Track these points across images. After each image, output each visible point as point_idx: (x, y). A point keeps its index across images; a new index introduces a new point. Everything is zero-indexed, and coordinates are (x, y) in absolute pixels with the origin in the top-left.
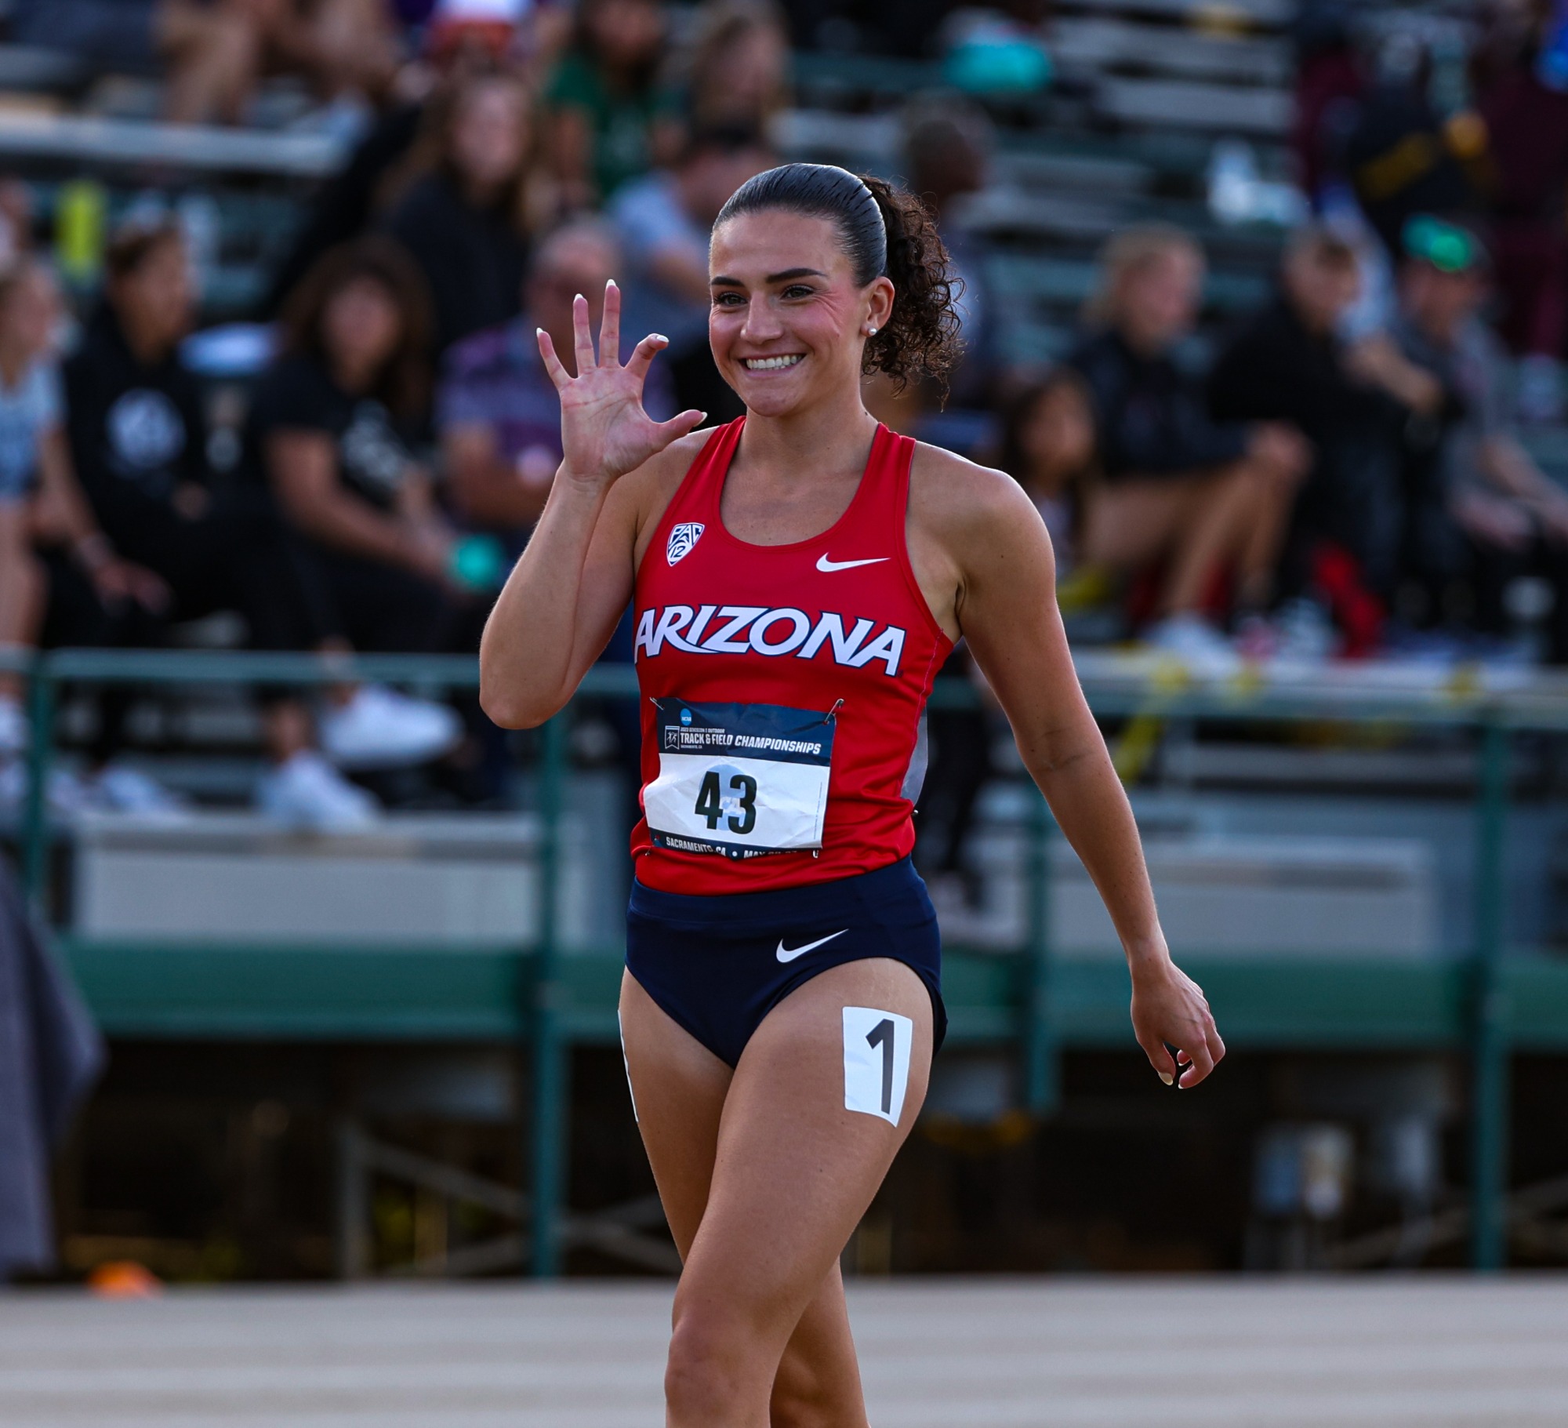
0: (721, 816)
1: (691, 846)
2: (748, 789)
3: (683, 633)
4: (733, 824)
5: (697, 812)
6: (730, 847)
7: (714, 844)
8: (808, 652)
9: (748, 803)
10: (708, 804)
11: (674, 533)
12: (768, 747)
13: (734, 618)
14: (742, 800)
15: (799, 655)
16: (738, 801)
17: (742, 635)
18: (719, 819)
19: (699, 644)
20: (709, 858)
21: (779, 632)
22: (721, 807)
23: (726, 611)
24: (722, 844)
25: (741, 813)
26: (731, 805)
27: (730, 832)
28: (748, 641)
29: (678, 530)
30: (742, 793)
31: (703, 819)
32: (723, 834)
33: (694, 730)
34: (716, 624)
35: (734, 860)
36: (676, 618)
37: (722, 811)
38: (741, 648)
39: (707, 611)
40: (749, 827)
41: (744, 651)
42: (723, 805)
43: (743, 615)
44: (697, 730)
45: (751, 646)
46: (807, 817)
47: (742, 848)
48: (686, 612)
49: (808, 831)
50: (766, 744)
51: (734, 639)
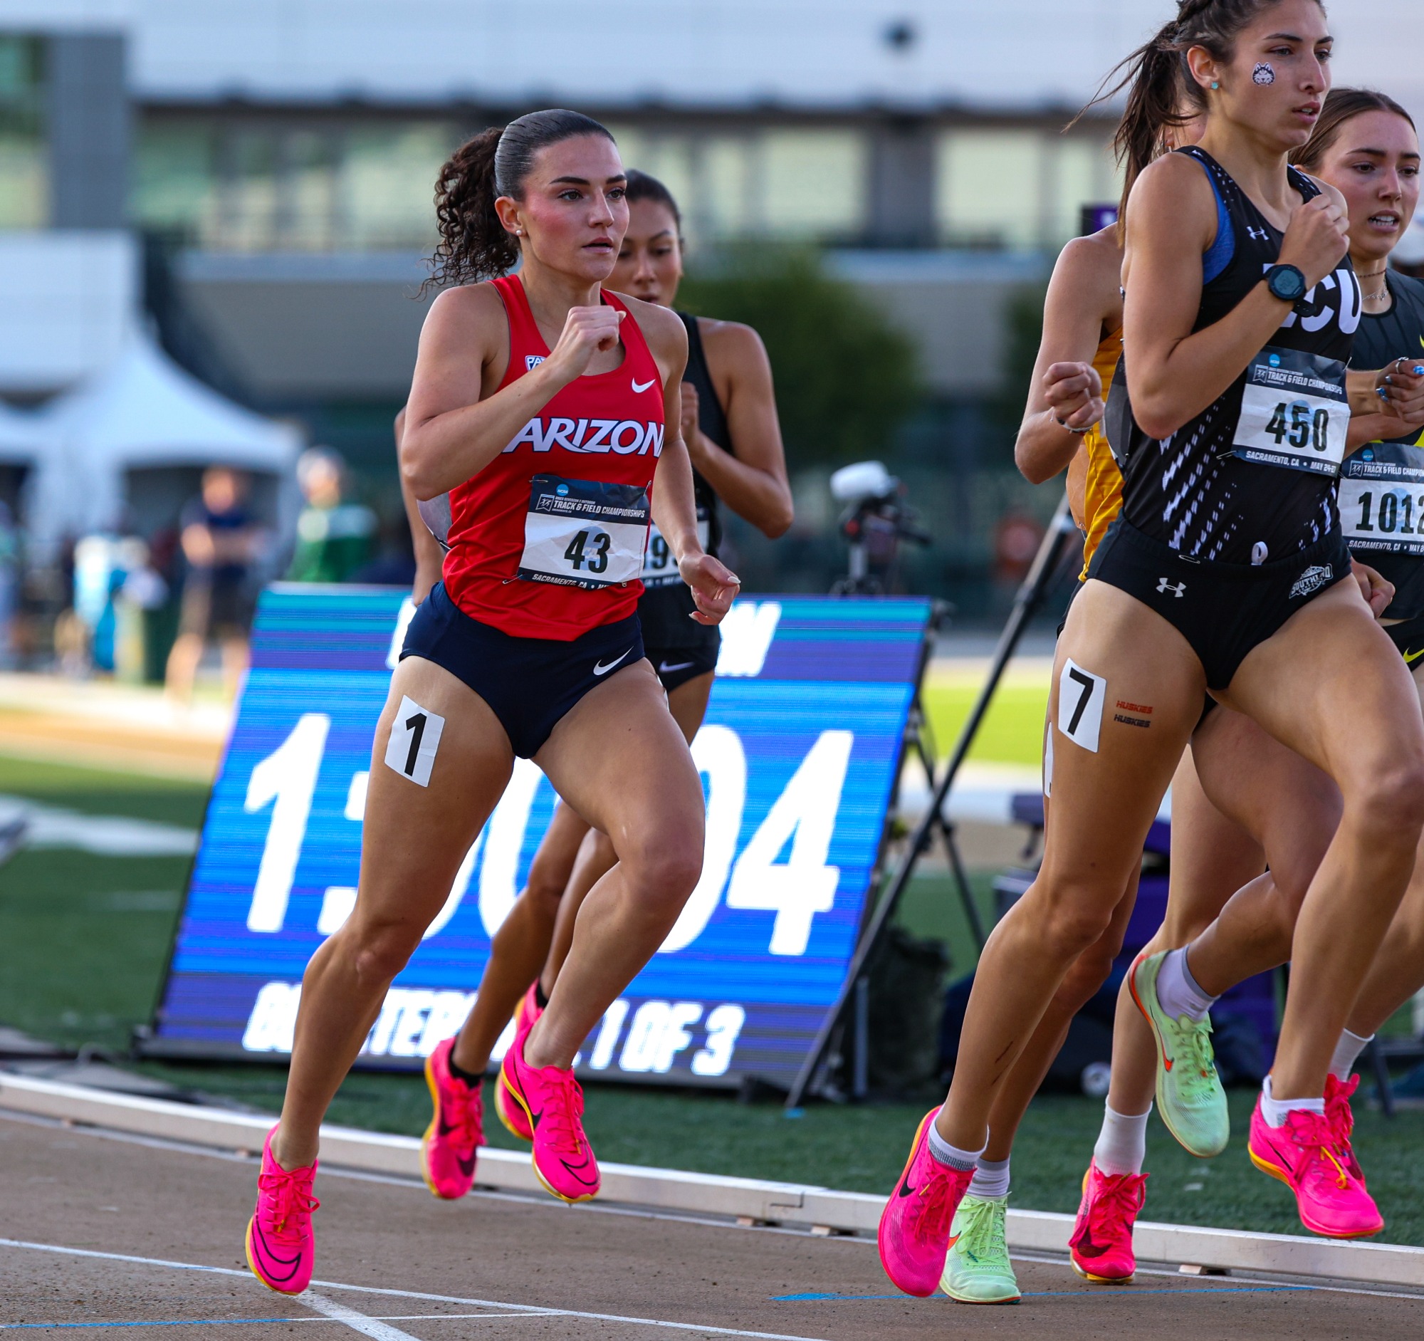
0: (583, 561)
1: (557, 581)
2: (604, 542)
3: (570, 438)
4: (592, 566)
5: (566, 557)
6: (590, 582)
7: (579, 580)
8: (643, 451)
9: (602, 552)
10: (573, 552)
11: (529, 363)
12: (620, 514)
13: (599, 428)
14: (599, 550)
15: (639, 453)
16: (596, 550)
17: (606, 441)
18: (582, 562)
19: (581, 447)
20: (572, 589)
21: (627, 437)
22: (583, 554)
23: (595, 423)
24: (584, 580)
25: (597, 558)
26: (591, 553)
27: (590, 571)
28: (610, 444)
29: (531, 360)
30: (600, 545)
31: (571, 563)
32: (585, 573)
33: (569, 499)
34: (591, 432)
35: (592, 589)
36: (562, 427)
37: (584, 557)
38: (605, 449)
39: (583, 423)
40: (602, 568)
41: (607, 451)
42: (585, 553)
43: (606, 426)
44: (572, 500)
45: (611, 448)
46: (636, 561)
47: (597, 583)
48: (570, 424)
49: (635, 571)
50: (620, 513)
51: (601, 443)
